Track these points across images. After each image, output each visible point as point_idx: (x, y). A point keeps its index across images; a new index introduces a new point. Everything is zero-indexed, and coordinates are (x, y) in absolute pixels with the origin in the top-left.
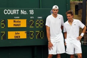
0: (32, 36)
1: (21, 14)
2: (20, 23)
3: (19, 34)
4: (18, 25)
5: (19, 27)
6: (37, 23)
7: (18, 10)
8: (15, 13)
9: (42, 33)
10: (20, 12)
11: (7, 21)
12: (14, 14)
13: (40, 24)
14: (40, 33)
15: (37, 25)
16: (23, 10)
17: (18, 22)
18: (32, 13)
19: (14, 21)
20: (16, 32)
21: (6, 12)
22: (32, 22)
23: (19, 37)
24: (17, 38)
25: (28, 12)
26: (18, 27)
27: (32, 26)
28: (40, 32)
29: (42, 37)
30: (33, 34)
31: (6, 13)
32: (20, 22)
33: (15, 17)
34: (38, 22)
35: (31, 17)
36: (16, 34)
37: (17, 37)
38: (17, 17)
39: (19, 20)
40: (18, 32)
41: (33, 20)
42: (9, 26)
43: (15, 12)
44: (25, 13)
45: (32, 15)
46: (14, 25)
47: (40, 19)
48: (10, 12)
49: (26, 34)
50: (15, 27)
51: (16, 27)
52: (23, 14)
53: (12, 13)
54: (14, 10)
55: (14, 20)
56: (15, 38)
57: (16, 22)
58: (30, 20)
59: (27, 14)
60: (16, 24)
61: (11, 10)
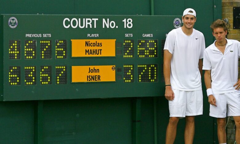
0: (128, 77)
1: (104, 27)
2: (99, 48)
3: (98, 71)
4: (95, 52)
5: (99, 55)
6: (141, 47)
7: (95, 20)
8: (89, 25)
9: (153, 69)
10: (100, 23)
11: (71, 42)
12: (87, 27)
13: (147, 49)
14: (148, 69)
15: (142, 52)
16: (108, 19)
17: (95, 45)
18: (130, 25)
19: (87, 44)
20: (92, 67)
21: (67, 23)
22: (128, 45)
23: (99, 78)
24: (93, 81)
25: (120, 23)
26: (96, 56)
27: (128, 54)
28: (148, 67)
29: (152, 77)
30: (132, 72)
31: (67, 25)
32: (100, 45)
33: (89, 35)
34: (143, 45)
35: (127, 35)
36: (90, 71)
37: (93, 78)
38: (93, 35)
39: (99, 41)
40: (97, 67)
41: (132, 41)
42: (74, 55)
43: (88, 22)
44: (113, 25)
45: (128, 31)
46: (87, 51)
47: (148, 38)
48: (78, 22)
50: (88, 55)
51: (91, 55)
52: (108, 27)
53: (82, 25)
54: (87, 19)
55: (87, 40)
56: (89, 81)
57: (92, 45)
58: (125, 41)
59: (117, 27)
60: (91, 50)
61: (80, 19)
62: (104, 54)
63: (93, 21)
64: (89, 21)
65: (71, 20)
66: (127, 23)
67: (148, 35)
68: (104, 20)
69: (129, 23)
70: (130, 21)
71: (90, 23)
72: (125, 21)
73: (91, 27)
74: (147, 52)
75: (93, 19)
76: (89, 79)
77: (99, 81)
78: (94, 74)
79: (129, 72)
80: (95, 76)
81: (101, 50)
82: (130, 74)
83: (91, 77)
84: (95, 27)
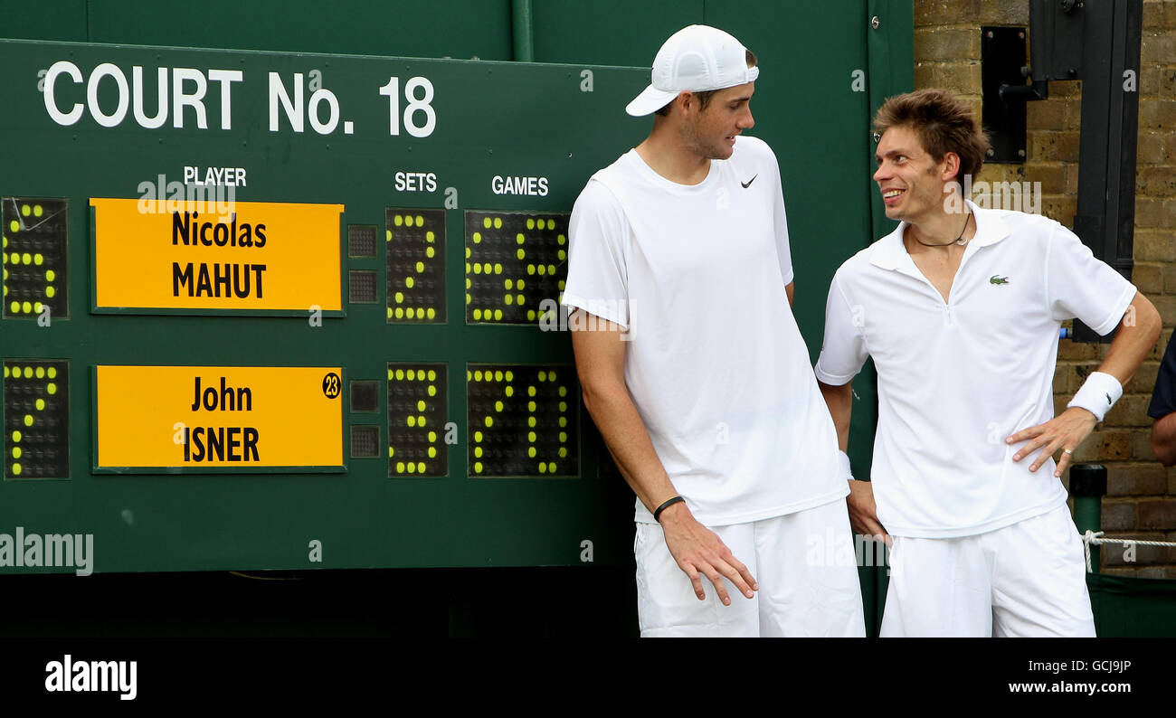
0: (413, 445)
1: (274, 126)
2: (252, 255)
3: (242, 398)
4: (227, 279)
5: (251, 303)
6: (482, 254)
7: (228, 78)
8: (189, 112)
10: (251, 98)
11: (89, 216)
12: (178, 122)
15: (489, 291)
16: (298, 80)
17: (226, 234)
19: (181, 229)
20: (211, 376)
22: (412, 241)
23: (251, 445)
24: (216, 462)
26: (234, 303)
27: (413, 299)
32: (253, 236)
33: (191, 174)
34: (494, 246)
36: (203, 399)
37: (218, 442)
38: (213, 176)
40: (237, 377)
42: (110, 295)
43: (184, 94)
44: (324, 115)
45: (410, 153)
46: (181, 276)
48: (131, 92)
49: (333, 409)
50: (185, 301)
51: (204, 302)
52: (298, 127)
54: (180, 74)
56: (192, 463)
57: (209, 234)
58: (392, 214)
59: (349, 128)
60: (204, 268)
61: (138, 72)
62: (276, 296)
63: (214, 87)
64: (190, 87)
65: (86, 76)
66: (403, 103)
67: (523, 186)
68: (275, 80)
69: (415, 105)
70: (419, 93)
71: (196, 101)
72: (391, 89)
73: (202, 123)
74: (515, 292)
75: (214, 75)
76: (194, 449)
77: (252, 463)
78: (220, 419)
79: (417, 414)
80: (232, 431)
81: (260, 269)
82: (422, 421)
83: (204, 438)
84: (226, 124)
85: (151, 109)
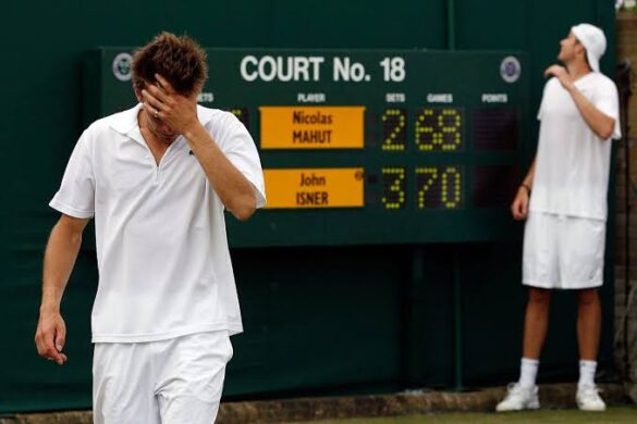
0: (394, 197)
1: (336, 79)
2: (326, 127)
3: (321, 181)
4: (316, 136)
5: (326, 145)
6: (423, 124)
7: (317, 61)
8: (301, 75)
9: (451, 178)
10: (327, 69)
11: (258, 114)
12: (297, 78)
13: (438, 130)
14: (439, 179)
15: (426, 138)
16: (347, 60)
17: (315, 119)
18: (398, 74)
19: (297, 118)
20: (308, 173)
21: (251, 68)
22: (394, 121)
23: (324, 199)
24: (310, 205)
25: (375, 70)
26: (318, 145)
27: (394, 142)
28: (439, 173)
29: (451, 197)
30: (404, 186)
31: (250, 72)
32: (326, 120)
33: (301, 97)
34: (430, 121)
35: (391, 98)
36: (304, 181)
37: (310, 198)
38: (311, 98)
39: (326, 111)
40: (319, 173)
41: (404, 112)
42: (266, 143)
43: (299, 67)
44: (357, 72)
45: (394, 87)
46: (296, 135)
47: (441, 104)
48: (277, 66)
49: (359, 186)
50: (298, 145)
51: (306, 145)
52: (346, 78)
53: (285, 73)
54: (298, 60)
55: (298, 109)
56: (300, 206)
57: (309, 120)
58: (386, 110)
59: (368, 78)
60: (306, 133)
61: (280, 60)
62: (336, 142)
63: (311, 65)
64: (301, 64)
65: (259, 62)
66: (391, 68)
68: (337, 60)
69: (395, 69)
70: (398, 64)
71: (304, 70)
72: (385, 63)
73: (306, 77)
74: (438, 138)
75: (312, 59)
76: (301, 200)
77: (324, 205)
78: (311, 189)
79: (395, 185)
80: (317, 193)
81: (329, 132)
82: (398, 188)
83: (305, 196)
84: (316, 77)
85: (285, 72)
